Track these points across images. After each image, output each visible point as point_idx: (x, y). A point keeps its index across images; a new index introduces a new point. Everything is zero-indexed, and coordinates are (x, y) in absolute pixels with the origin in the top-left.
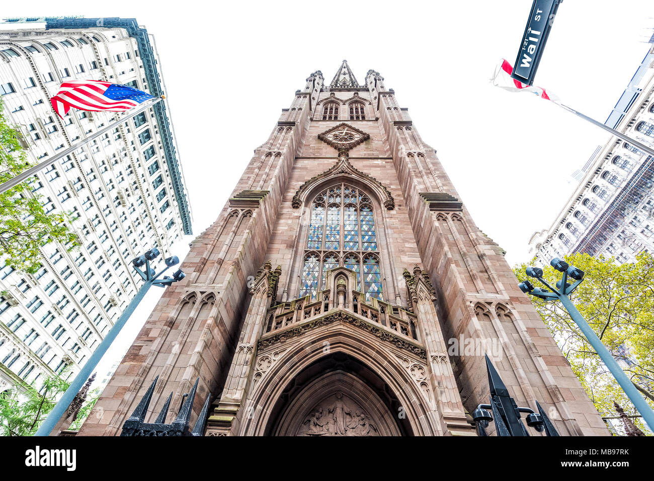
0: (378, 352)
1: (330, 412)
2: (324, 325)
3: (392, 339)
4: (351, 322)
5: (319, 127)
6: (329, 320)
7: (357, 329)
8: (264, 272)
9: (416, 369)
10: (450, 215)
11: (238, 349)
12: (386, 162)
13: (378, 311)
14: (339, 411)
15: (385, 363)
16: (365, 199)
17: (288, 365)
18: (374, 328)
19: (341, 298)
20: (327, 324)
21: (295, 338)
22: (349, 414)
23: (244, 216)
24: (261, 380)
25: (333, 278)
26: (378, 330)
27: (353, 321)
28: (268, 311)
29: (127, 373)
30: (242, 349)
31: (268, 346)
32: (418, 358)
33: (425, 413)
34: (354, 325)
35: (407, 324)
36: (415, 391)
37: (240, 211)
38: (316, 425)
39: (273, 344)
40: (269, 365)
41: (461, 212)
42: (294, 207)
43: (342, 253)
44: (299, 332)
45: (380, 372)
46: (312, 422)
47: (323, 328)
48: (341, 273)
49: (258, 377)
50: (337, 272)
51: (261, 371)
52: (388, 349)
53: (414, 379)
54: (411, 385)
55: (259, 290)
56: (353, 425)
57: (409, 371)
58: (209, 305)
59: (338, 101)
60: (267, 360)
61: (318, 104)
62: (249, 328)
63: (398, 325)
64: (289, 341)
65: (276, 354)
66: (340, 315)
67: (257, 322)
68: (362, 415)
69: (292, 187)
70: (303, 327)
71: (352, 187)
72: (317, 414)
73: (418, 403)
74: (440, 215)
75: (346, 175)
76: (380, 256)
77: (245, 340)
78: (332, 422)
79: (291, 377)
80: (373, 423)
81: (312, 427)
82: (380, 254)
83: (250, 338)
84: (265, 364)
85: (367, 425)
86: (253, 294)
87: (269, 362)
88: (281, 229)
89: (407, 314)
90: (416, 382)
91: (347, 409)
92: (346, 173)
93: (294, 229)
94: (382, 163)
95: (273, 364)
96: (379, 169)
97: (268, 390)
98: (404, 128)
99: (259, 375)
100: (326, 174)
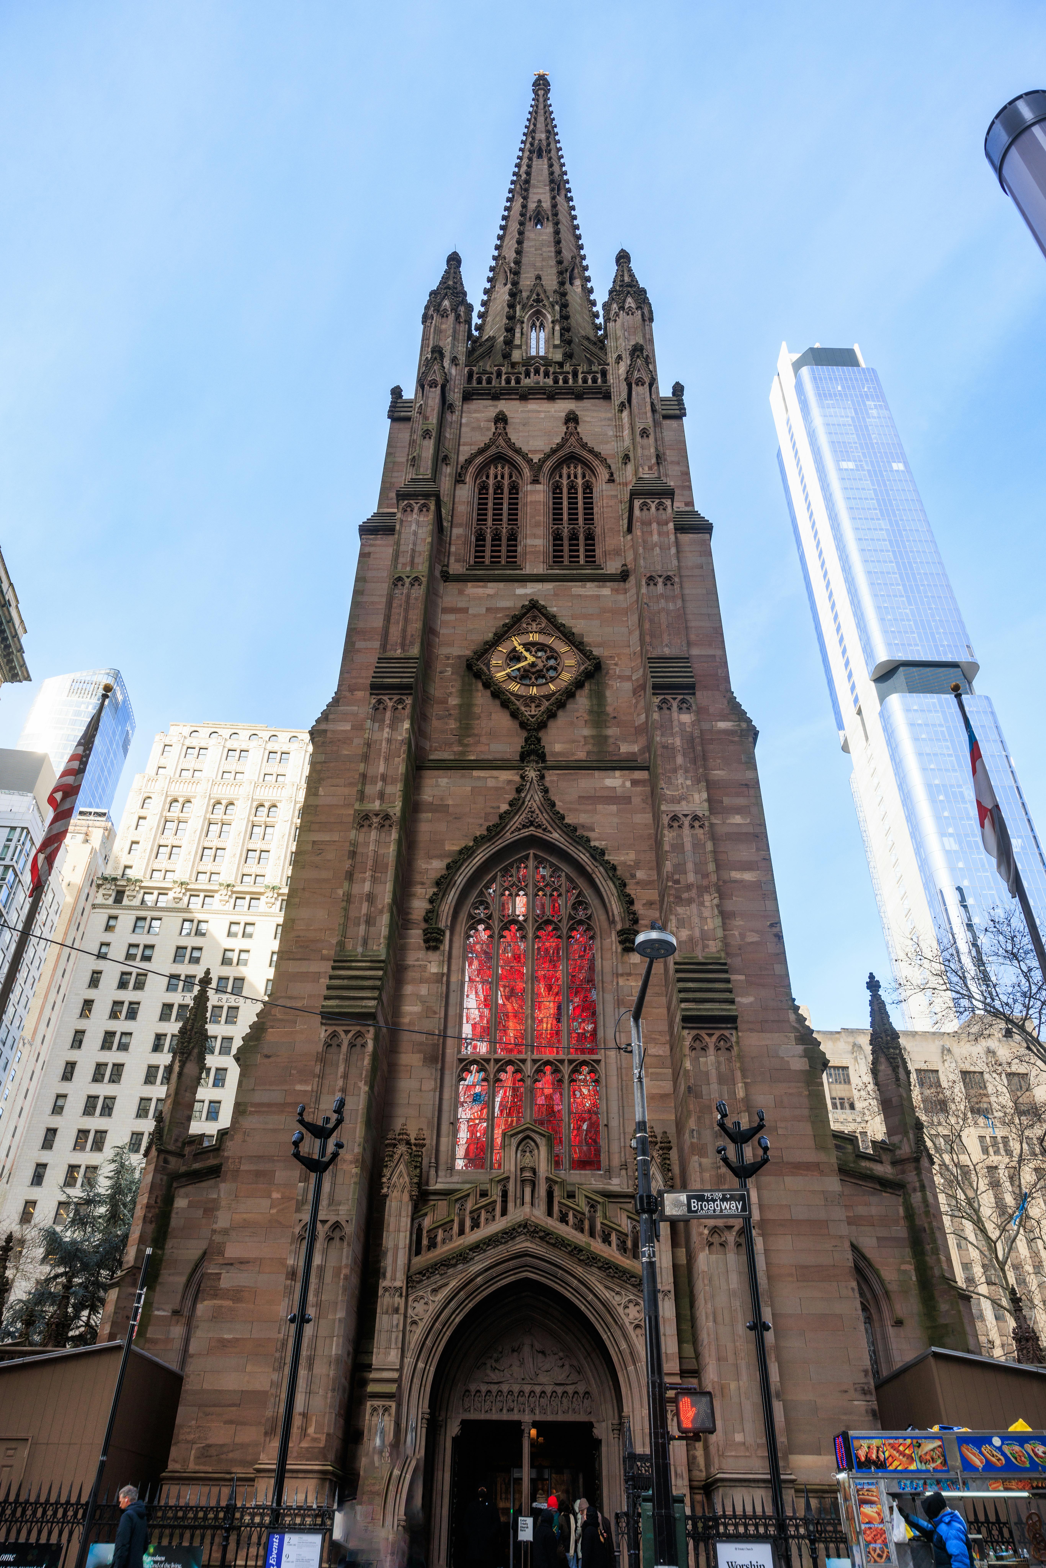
0: (579, 1281)
1: (513, 1351)
2: (502, 1243)
3: (600, 1264)
4: (541, 1238)
5: (465, 610)
6: (509, 1234)
7: (550, 1248)
8: (399, 1152)
9: (631, 1305)
10: (714, 1038)
11: (380, 1292)
12: (634, 783)
13: (583, 1214)
14: (526, 1349)
15: (591, 1297)
16: (579, 903)
17: (453, 1305)
18: (575, 1248)
19: (528, 1190)
20: (506, 1242)
21: (460, 1267)
22: (543, 1353)
23: (352, 1045)
24: (418, 1331)
25: (514, 1149)
26: (581, 1251)
27: (544, 1236)
28: (413, 1220)
29: (214, 1317)
30: (386, 1289)
31: (422, 1281)
32: (635, 1291)
33: (634, 1364)
34: (548, 1242)
35: (626, 1235)
36: (626, 1337)
37: (342, 1034)
38: (494, 1369)
39: (428, 1278)
40: (426, 1307)
41: (734, 1032)
42: (428, 949)
43: (529, 1063)
44: (465, 1258)
45: (583, 1308)
46: (488, 1366)
47: (501, 1248)
48: (528, 1137)
49: (414, 1326)
50: (520, 1136)
51: (416, 1318)
52: (594, 1279)
53: (627, 1321)
54: (622, 1328)
55: (395, 1186)
56: (547, 1366)
57: (620, 1310)
58: (337, 1241)
59: (519, 459)
60: (422, 1301)
61: (459, 479)
62: (390, 1255)
63: (613, 1237)
64: (451, 1271)
65: (435, 1291)
66: (525, 1226)
67: (401, 1245)
68: (561, 1354)
69: (418, 878)
70: (470, 1250)
71: (552, 865)
72: (495, 1355)
73: (628, 1351)
74: (697, 1038)
75: (539, 833)
76: (601, 1068)
77: (389, 1275)
78: (518, 1363)
79: (458, 1320)
80: (575, 1363)
81: (489, 1372)
82: (603, 1063)
83: (394, 1272)
84: (420, 1307)
85: (567, 1367)
86: (387, 1196)
87: (426, 1303)
88: (411, 1013)
89: (629, 1217)
90: (627, 1324)
91: (538, 1346)
92: (539, 826)
93: (435, 1013)
94: (623, 785)
95: (431, 1308)
96: (614, 808)
97: (429, 1343)
98: (675, 705)
99: (414, 1323)
100: (494, 832)
